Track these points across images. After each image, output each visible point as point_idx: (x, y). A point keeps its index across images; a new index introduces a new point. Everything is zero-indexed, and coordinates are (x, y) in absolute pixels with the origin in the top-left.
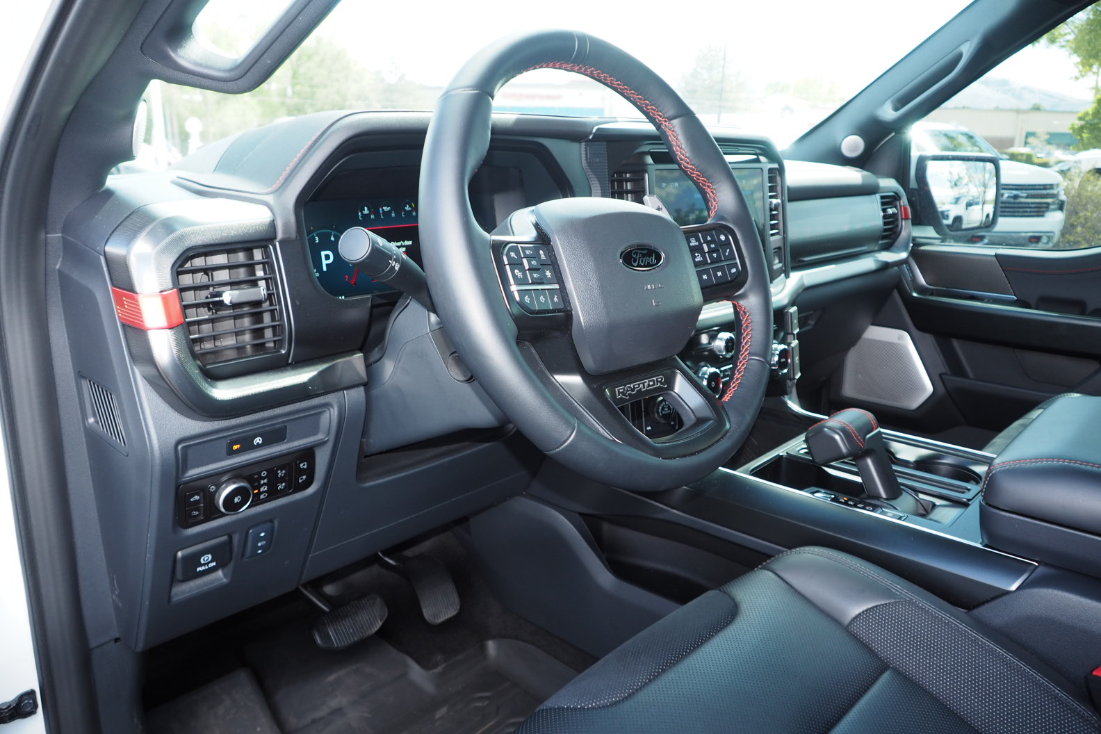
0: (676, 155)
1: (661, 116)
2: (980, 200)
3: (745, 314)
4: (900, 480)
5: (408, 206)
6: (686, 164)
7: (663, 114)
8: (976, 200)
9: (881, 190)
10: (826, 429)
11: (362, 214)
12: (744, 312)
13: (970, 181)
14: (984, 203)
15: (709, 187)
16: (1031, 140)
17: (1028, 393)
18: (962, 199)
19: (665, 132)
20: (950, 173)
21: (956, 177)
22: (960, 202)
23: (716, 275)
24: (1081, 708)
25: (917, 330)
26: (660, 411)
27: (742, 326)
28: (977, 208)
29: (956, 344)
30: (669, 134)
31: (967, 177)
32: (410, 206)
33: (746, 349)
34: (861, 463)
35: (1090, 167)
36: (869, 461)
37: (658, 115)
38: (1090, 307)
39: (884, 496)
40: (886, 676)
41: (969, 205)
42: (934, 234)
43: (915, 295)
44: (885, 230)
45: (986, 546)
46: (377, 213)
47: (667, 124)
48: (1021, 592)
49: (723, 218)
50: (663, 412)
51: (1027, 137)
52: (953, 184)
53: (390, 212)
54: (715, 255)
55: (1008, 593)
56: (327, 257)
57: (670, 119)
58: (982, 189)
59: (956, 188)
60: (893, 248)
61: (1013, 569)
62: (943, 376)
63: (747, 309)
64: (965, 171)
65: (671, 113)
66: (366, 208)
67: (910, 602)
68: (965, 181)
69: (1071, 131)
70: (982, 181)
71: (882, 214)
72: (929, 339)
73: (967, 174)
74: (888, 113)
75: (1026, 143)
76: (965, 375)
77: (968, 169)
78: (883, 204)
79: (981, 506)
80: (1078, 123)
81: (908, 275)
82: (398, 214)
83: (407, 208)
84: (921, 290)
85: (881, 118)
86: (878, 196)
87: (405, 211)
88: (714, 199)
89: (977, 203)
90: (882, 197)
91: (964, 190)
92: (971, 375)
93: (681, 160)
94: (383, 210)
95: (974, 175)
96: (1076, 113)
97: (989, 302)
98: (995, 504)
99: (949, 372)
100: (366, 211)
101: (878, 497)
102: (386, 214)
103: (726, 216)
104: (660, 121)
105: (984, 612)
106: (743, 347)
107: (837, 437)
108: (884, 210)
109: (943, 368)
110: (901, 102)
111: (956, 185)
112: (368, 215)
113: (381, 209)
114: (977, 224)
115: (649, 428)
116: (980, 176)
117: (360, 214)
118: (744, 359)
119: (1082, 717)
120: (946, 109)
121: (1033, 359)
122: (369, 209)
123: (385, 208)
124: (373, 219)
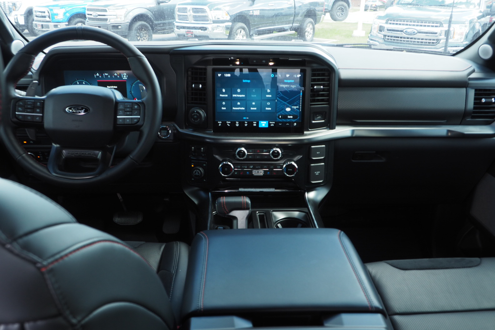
32: (117, 74)
46: (102, 76)
50: (195, 174)
53: (108, 76)
66: (98, 74)
82: (111, 76)
87: (114, 75)
94: (105, 75)
100: (98, 75)
112: (99, 76)
113: (104, 74)
117: (95, 75)
122: (99, 74)
123: (106, 74)
124: (100, 78)
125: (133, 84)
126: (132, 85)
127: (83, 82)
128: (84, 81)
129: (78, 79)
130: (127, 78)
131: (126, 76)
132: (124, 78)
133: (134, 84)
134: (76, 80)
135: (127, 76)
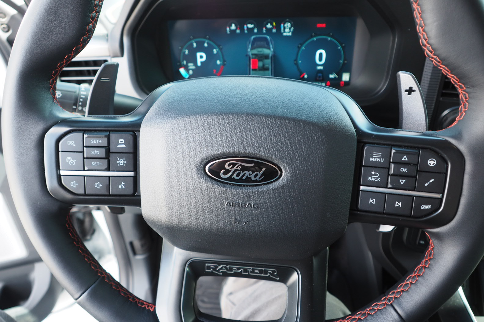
5: (269, 24)
11: (230, 29)
32: (272, 24)
46: (242, 29)
53: (253, 29)
56: (201, 57)
66: (233, 25)
82: (260, 31)
83: (269, 26)
87: (266, 28)
94: (247, 27)
100: (233, 27)
102: (250, 30)
112: (235, 31)
113: (245, 26)
117: (228, 29)
122: (236, 26)
123: (250, 26)
124: (238, 34)
125: (302, 45)
126: (299, 48)
127: (204, 42)
128: (207, 41)
129: (194, 38)
130: (293, 33)
131: (290, 29)
132: (285, 34)
133: (305, 45)
134: (191, 40)
135: (292, 30)
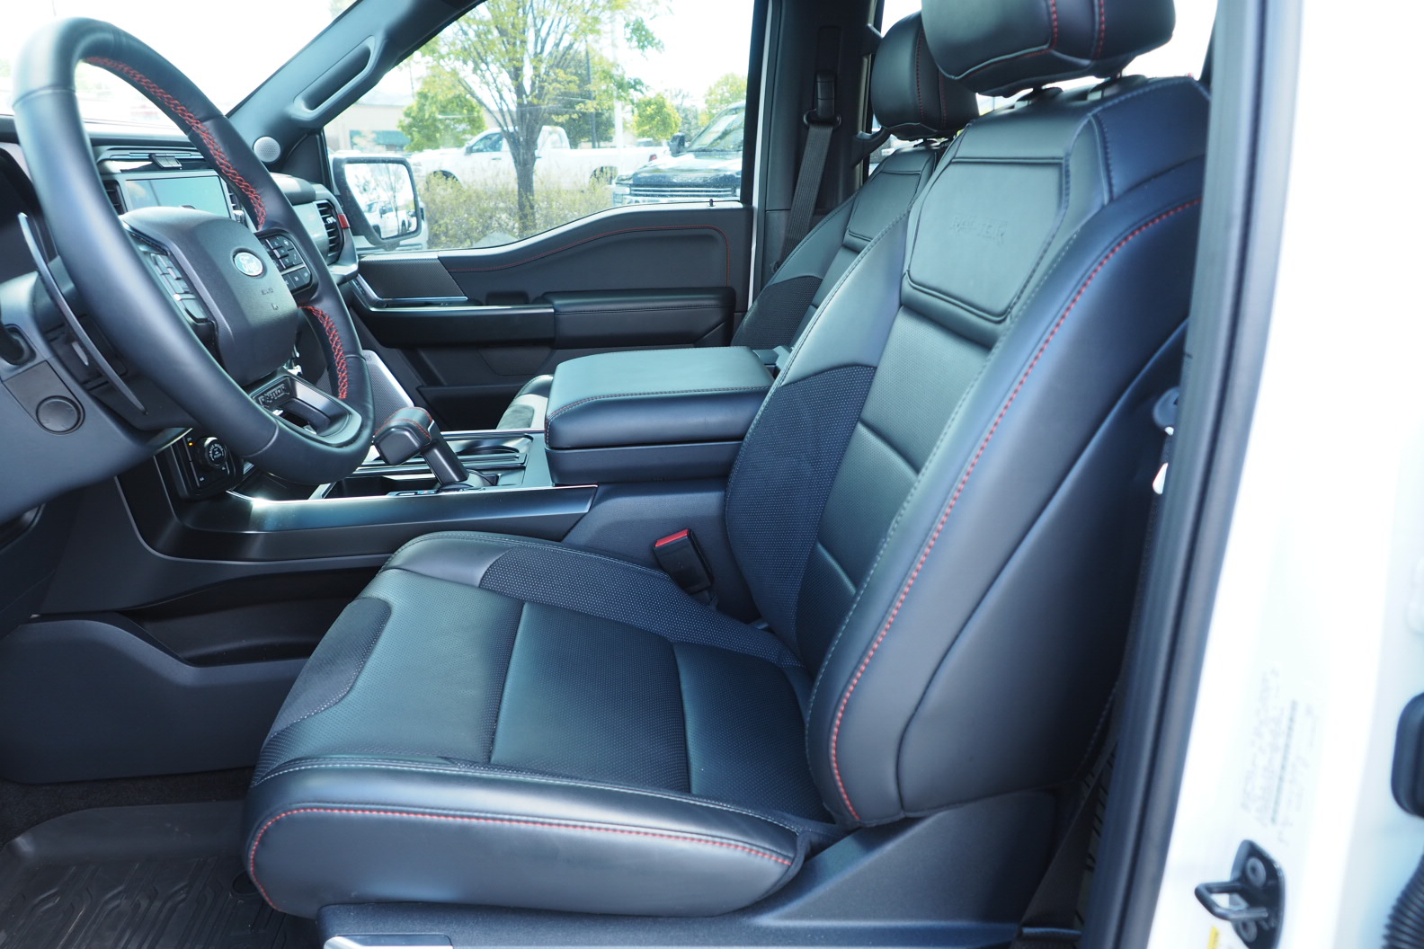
0: (215, 160)
1: (191, 118)
2: (392, 206)
3: (324, 318)
4: (465, 465)
6: (227, 169)
7: (195, 115)
8: (389, 206)
9: (317, 198)
10: (393, 429)
12: (322, 315)
13: (378, 185)
14: (396, 210)
15: (252, 192)
16: (356, 140)
17: (502, 387)
18: (375, 205)
19: (198, 135)
20: (356, 177)
21: (362, 181)
22: (373, 209)
23: (294, 280)
24: (656, 573)
25: (384, 348)
26: (211, 455)
27: (324, 329)
28: (391, 215)
29: (424, 355)
30: (202, 137)
31: (373, 181)
33: (339, 350)
34: (429, 455)
35: (431, 170)
36: (436, 451)
37: (189, 116)
38: (532, 297)
39: (457, 480)
40: (526, 607)
41: (383, 212)
42: (369, 245)
43: (373, 309)
44: (331, 242)
45: (557, 485)
47: (199, 126)
48: (593, 510)
49: (274, 223)
51: (351, 138)
52: (362, 188)
54: (287, 260)
55: (585, 514)
57: (202, 120)
58: (391, 193)
59: (365, 194)
60: (339, 262)
61: (579, 497)
62: (420, 389)
63: (325, 312)
64: (370, 174)
65: (201, 115)
67: (521, 547)
68: (372, 185)
69: (400, 130)
70: (388, 183)
71: (323, 224)
72: (396, 353)
73: (372, 176)
74: (303, 112)
75: (353, 145)
76: (439, 384)
77: (372, 171)
78: (322, 213)
79: (547, 452)
80: (408, 121)
81: (359, 290)
84: (377, 304)
85: (293, 117)
86: (315, 203)
88: (260, 205)
89: (391, 210)
90: (319, 206)
91: (373, 196)
92: (445, 384)
93: (221, 164)
95: (379, 178)
96: (401, 107)
97: (444, 305)
98: (556, 446)
99: (425, 384)
101: (453, 482)
103: (276, 220)
104: (190, 122)
105: (571, 538)
106: (335, 348)
107: (407, 434)
108: (324, 219)
109: (418, 382)
110: (313, 102)
111: (365, 190)
114: (396, 233)
115: (202, 479)
116: (387, 179)
118: (340, 359)
119: (659, 578)
120: (363, 105)
121: (496, 355)
